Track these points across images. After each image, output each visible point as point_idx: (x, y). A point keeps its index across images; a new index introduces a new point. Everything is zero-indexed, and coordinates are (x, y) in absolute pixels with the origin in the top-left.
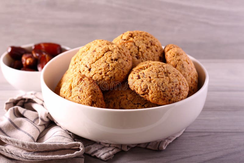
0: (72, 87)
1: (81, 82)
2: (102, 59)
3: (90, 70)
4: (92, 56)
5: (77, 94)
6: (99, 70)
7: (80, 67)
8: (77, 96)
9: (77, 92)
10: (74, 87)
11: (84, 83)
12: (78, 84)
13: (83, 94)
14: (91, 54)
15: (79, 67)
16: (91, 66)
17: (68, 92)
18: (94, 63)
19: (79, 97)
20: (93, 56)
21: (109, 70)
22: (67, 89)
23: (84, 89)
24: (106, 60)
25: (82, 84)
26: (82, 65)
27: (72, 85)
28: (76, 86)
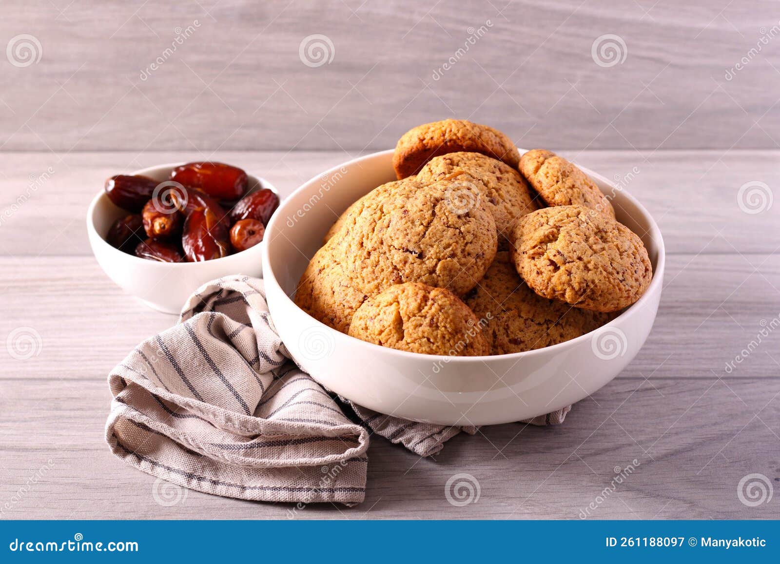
0: (405, 319)
1: (426, 305)
2: (437, 224)
3: (421, 256)
4: (409, 224)
5: (423, 332)
6: (445, 248)
7: (390, 257)
8: (424, 337)
9: (421, 329)
10: (409, 318)
11: (436, 305)
12: (420, 311)
13: (439, 331)
14: (404, 221)
15: (388, 258)
16: (420, 248)
17: (393, 331)
18: (423, 236)
19: (429, 340)
20: (413, 222)
21: (465, 241)
22: (386, 324)
23: (440, 319)
24: (448, 221)
25: (430, 309)
26: (393, 251)
27: (402, 313)
28: (414, 315)
